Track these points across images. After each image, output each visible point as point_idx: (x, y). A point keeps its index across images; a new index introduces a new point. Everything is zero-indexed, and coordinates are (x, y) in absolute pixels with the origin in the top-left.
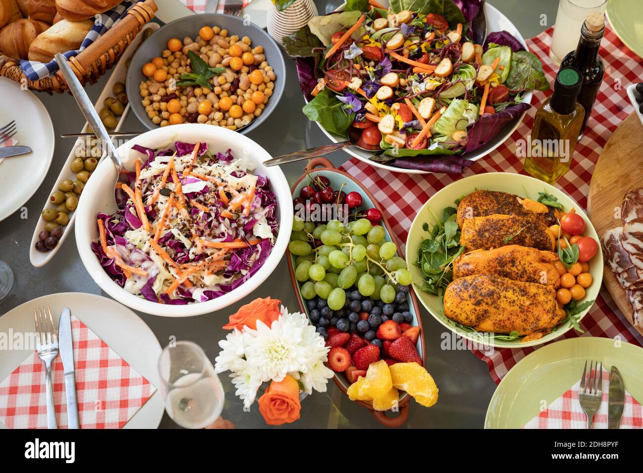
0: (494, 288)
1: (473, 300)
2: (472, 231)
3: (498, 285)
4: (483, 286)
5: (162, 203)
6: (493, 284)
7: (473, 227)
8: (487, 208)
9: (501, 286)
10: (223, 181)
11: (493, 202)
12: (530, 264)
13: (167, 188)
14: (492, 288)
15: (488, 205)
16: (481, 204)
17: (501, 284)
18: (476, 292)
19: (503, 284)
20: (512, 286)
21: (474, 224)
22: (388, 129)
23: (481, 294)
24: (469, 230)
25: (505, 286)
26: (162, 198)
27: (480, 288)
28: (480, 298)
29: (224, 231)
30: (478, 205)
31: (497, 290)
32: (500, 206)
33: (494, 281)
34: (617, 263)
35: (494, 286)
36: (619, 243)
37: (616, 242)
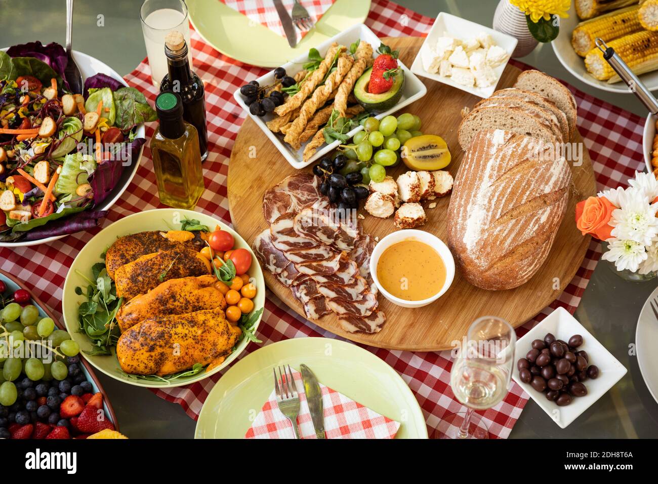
0: (163, 328)
1: (146, 348)
2: (125, 280)
3: (165, 324)
4: (151, 331)
6: (160, 325)
7: (125, 275)
8: (133, 253)
11: (138, 245)
12: (191, 293)
14: (160, 329)
15: (134, 249)
16: (127, 250)
17: (168, 323)
18: (147, 339)
19: (170, 322)
20: (180, 320)
21: (125, 272)
22: (10, 205)
23: (152, 339)
24: (122, 280)
25: (173, 323)
27: (149, 333)
28: (152, 343)
30: (124, 252)
31: (166, 329)
32: (145, 247)
33: (160, 322)
34: (275, 264)
35: (162, 326)
36: (271, 245)
37: (268, 245)
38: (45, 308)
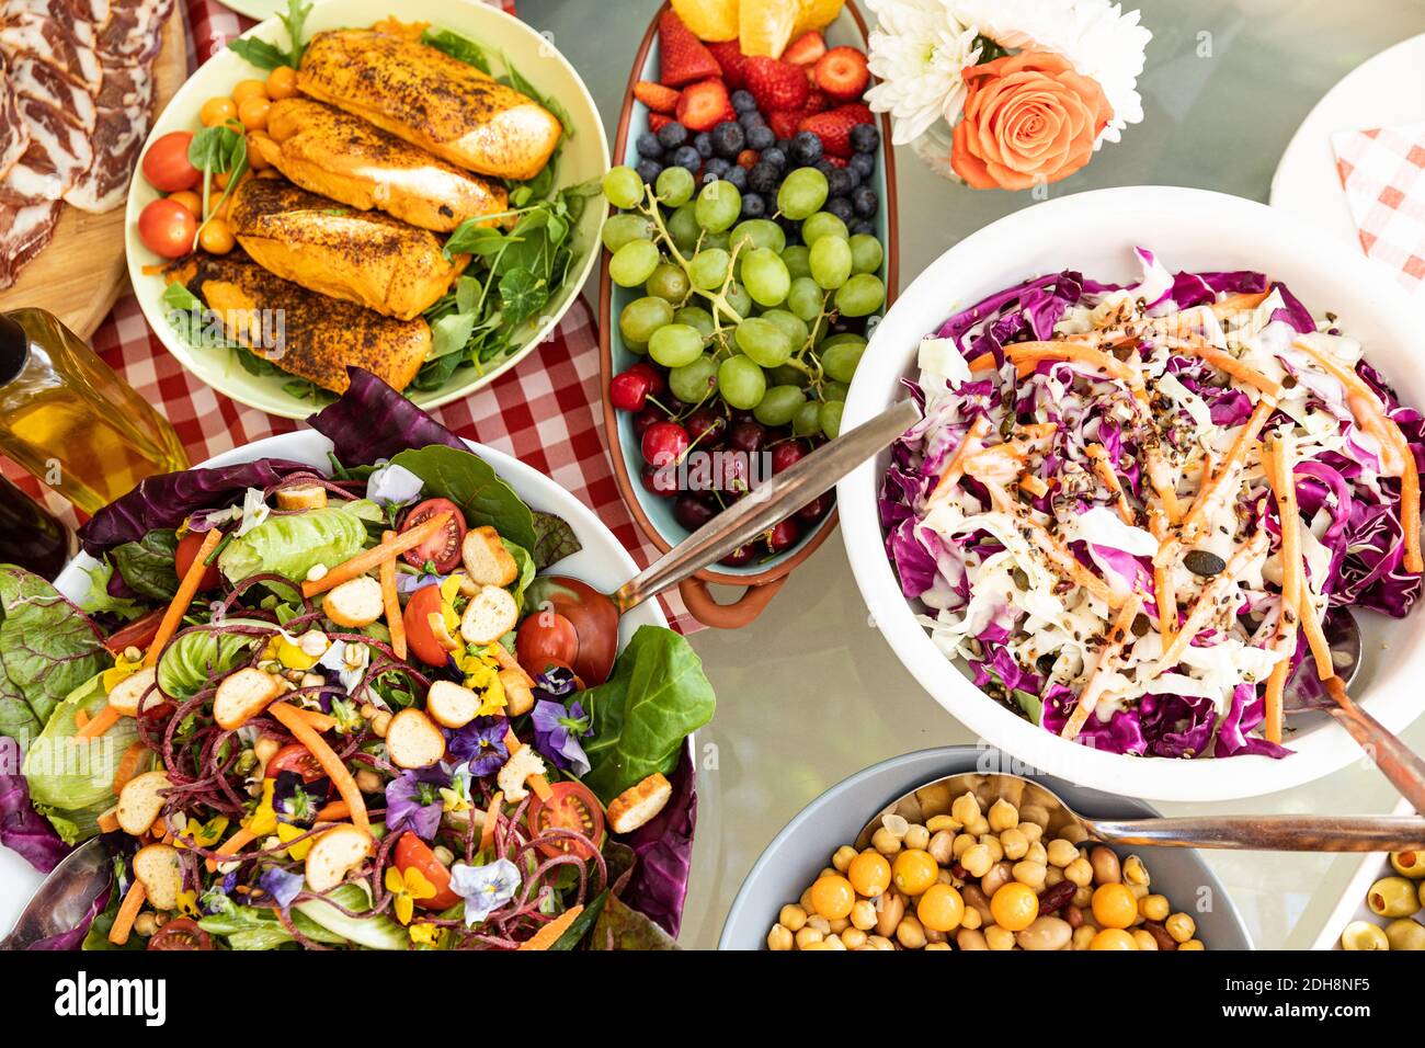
0: (427, 96)
1: (488, 100)
2: (410, 258)
3: (416, 99)
4: (451, 113)
5: (1223, 530)
6: (426, 105)
7: (401, 266)
8: (344, 332)
9: (410, 95)
10: (1027, 534)
11: (321, 343)
12: (317, 125)
13: (1200, 579)
14: (433, 99)
15: (336, 339)
16: (352, 348)
17: (409, 100)
18: (473, 112)
19: (403, 100)
20: (384, 92)
21: (394, 276)
22: (492, 600)
23: (464, 103)
24: (413, 265)
25: (401, 94)
26: (1220, 546)
27: (460, 115)
28: (469, 98)
29: (1057, 382)
30: (359, 347)
31: (423, 90)
32: (311, 327)
33: (422, 110)
34: (128, 129)
35: (425, 100)
36: (95, 170)
37: (100, 178)
38: (604, 311)
